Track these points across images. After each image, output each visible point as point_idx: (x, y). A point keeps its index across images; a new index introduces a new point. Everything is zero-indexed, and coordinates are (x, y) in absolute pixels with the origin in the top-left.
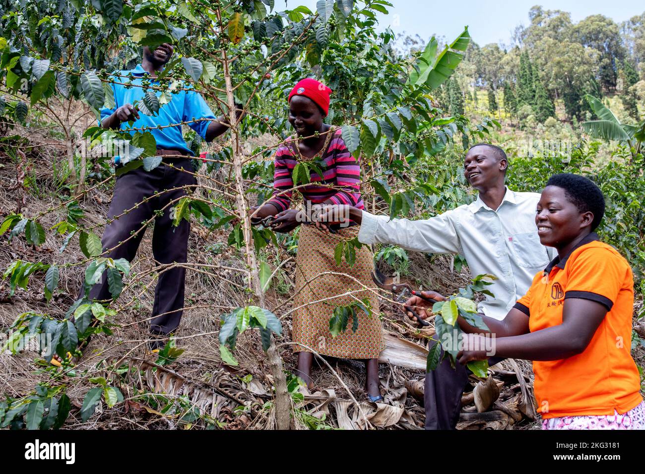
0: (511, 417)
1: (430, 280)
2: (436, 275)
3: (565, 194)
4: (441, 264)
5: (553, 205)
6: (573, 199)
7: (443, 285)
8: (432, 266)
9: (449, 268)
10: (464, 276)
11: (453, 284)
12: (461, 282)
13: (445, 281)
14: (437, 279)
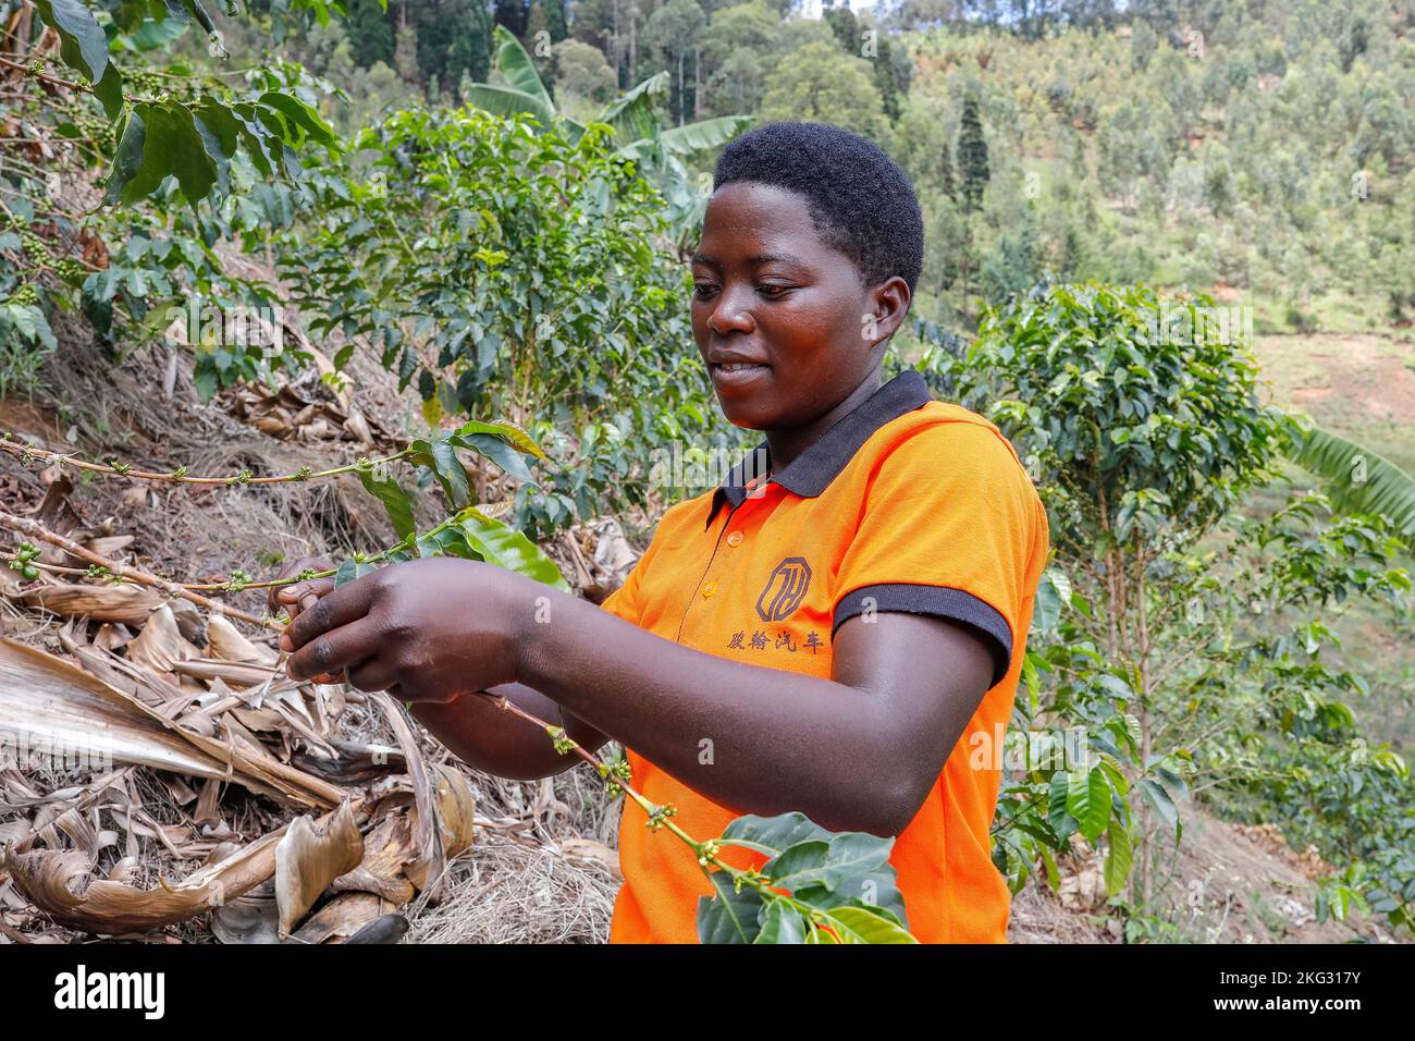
0: (386, 900)
1: (105, 412)
2: (122, 399)
3: (814, 216)
4: (139, 367)
5: (775, 268)
6: (842, 233)
7: (143, 432)
8: (114, 373)
9: (160, 384)
10: (202, 412)
11: (172, 433)
12: (195, 429)
13: (150, 420)
14: (124, 413)
